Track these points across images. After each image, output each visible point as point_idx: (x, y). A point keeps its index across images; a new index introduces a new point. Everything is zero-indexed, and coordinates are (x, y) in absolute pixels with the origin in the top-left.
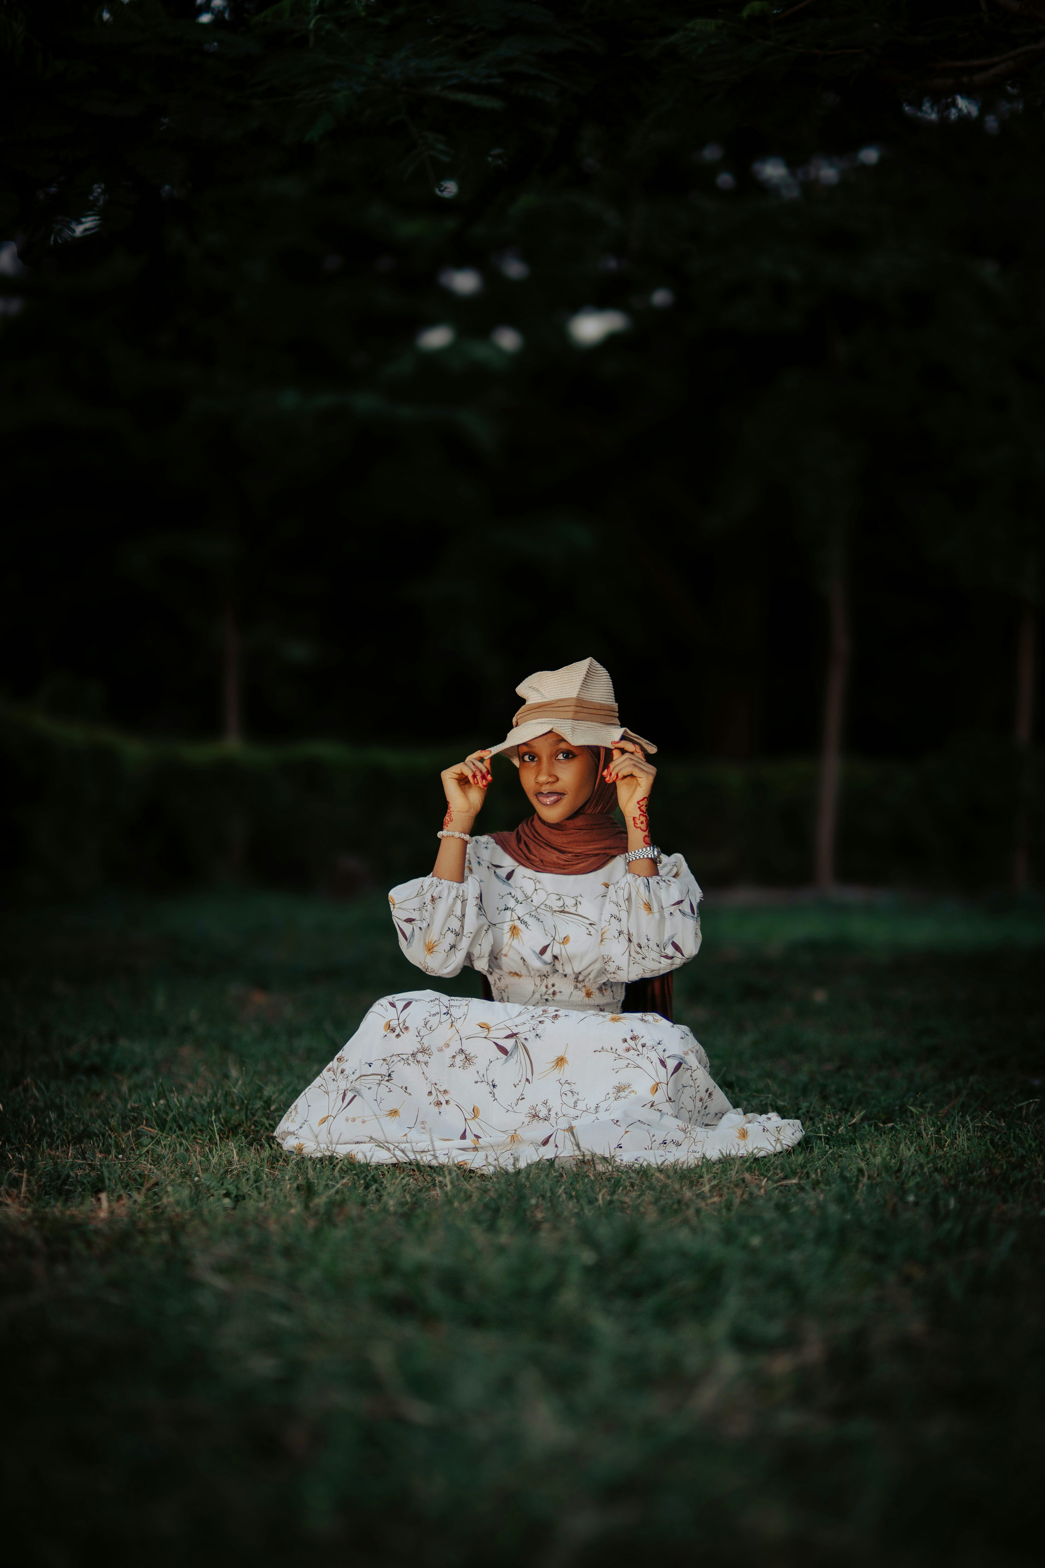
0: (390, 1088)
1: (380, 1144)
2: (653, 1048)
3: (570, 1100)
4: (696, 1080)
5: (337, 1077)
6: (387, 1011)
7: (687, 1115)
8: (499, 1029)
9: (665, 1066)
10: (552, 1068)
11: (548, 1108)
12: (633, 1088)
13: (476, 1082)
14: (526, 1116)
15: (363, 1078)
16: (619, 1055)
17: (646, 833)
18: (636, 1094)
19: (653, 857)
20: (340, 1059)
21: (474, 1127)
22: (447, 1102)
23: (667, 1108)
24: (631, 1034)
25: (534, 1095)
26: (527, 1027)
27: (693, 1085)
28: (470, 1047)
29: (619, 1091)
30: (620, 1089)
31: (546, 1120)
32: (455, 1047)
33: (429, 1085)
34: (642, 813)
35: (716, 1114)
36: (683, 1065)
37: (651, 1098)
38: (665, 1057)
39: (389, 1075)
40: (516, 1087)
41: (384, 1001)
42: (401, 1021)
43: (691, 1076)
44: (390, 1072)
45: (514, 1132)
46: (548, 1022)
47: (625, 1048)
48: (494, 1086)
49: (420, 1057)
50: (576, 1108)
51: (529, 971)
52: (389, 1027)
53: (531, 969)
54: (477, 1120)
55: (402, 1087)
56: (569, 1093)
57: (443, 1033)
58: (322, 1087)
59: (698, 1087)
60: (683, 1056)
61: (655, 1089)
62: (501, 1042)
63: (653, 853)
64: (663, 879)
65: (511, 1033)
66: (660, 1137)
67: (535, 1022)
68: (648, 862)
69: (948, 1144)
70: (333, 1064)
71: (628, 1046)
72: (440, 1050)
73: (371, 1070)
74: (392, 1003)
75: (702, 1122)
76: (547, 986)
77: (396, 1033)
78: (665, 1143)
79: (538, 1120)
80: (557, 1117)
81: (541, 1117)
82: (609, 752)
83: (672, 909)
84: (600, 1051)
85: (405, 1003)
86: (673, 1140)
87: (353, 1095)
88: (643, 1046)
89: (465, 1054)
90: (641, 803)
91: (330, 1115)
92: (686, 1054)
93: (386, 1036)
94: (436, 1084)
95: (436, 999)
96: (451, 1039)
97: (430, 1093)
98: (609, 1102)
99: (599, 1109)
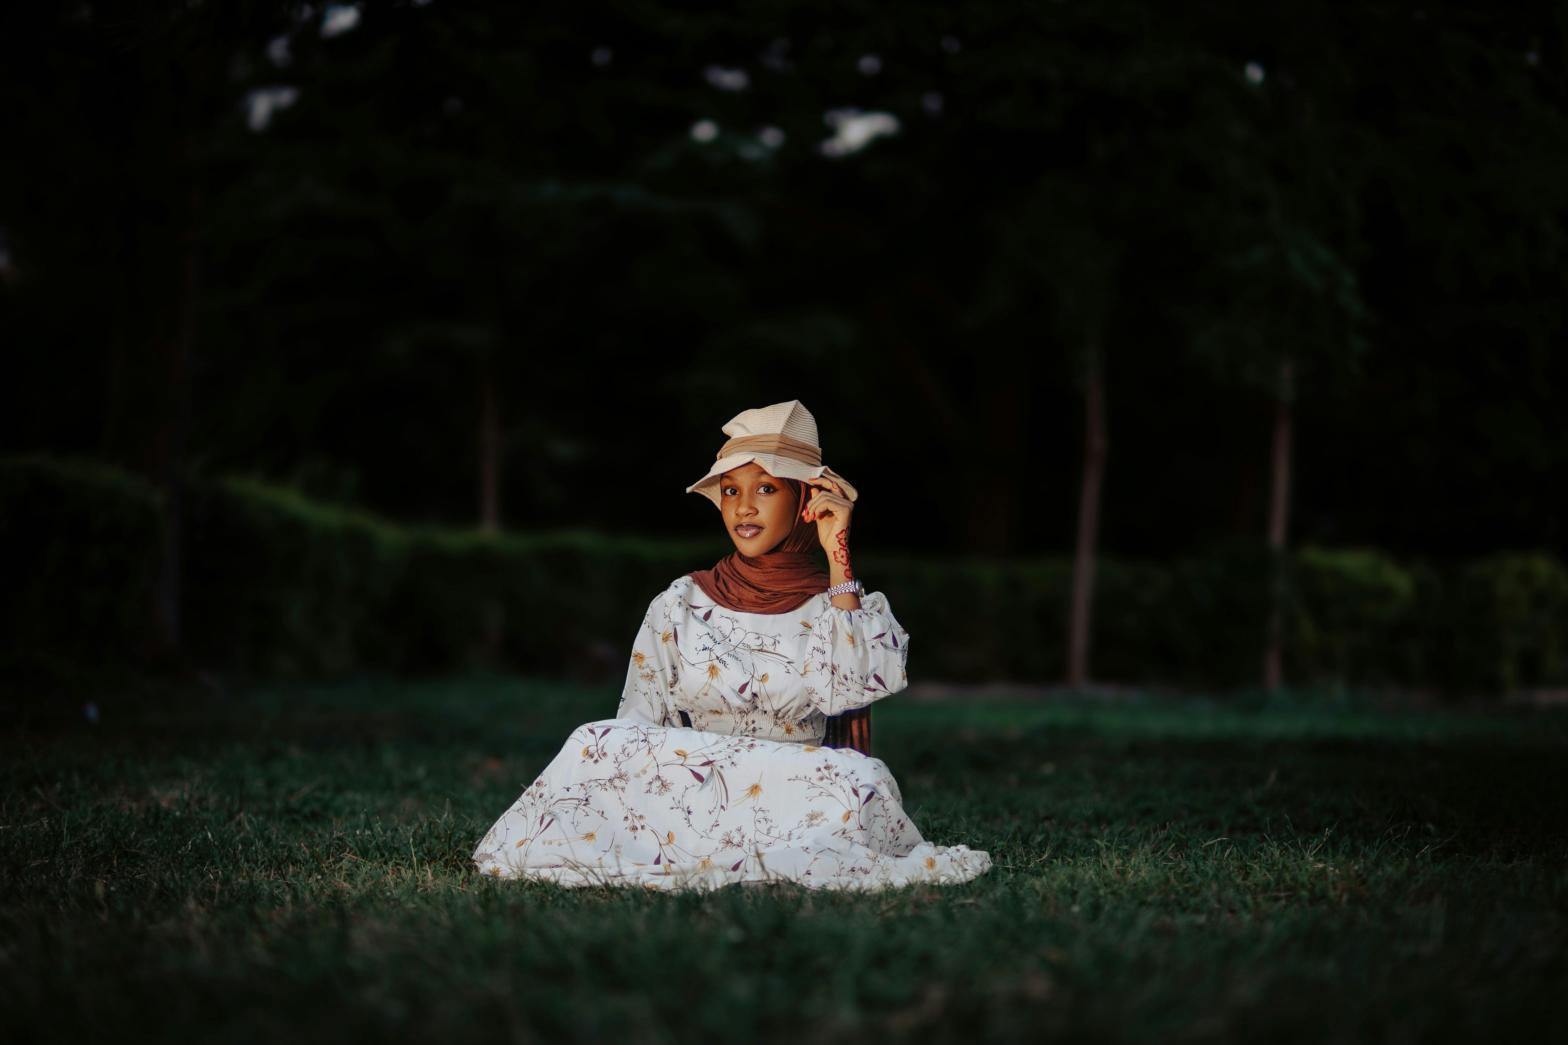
0: (587, 813)
1: (575, 867)
2: (846, 777)
3: (763, 827)
4: (888, 810)
5: (536, 801)
6: (586, 737)
7: (877, 845)
8: (695, 757)
9: (857, 795)
10: (747, 795)
11: (741, 835)
12: (825, 816)
13: (672, 808)
14: (720, 842)
15: (559, 802)
16: (813, 784)
17: (847, 567)
18: (828, 822)
19: (854, 591)
20: (539, 783)
21: (669, 852)
22: (643, 827)
23: (858, 836)
24: (825, 764)
25: (728, 823)
26: (723, 755)
27: (885, 815)
28: (667, 774)
29: (812, 819)
30: (812, 817)
31: (739, 846)
32: (652, 773)
33: (625, 810)
34: (842, 547)
35: (907, 846)
36: (875, 795)
37: (843, 825)
38: (858, 786)
39: (587, 800)
40: (710, 813)
41: (584, 728)
42: (600, 746)
43: (883, 806)
44: (587, 796)
45: (707, 857)
46: (744, 751)
47: (818, 777)
48: (689, 812)
49: (617, 782)
50: (769, 835)
51: (730, 709)
52: (588, 753)
53: (731, 707)
54: (671, 845)
55: (598, 812)
56: (763, 821)
57: (640, 760)
58: (520, 811)
59: (890, 817)
60: (876, 785)
61: (847, 817)
62: (697, 770)
63: (855, 587)
64: (866, 612)
65: (707, 761)
66: (849, 864)
67: (730, 751)
68: (850, 596)
69: (1131, 876)
70: (532, 788)
71: (822, 775)
72: (637, 776)
73: (568, 795)
74: (591, 730)
75: (893, 853)
76: (747, 722)
77: (595, 759)
78: (854, 871)
79: (731, 846)
80: (750, 844)
81: (735, 843)
82: (809, 487)
83: (874, 642)
84: (794, 780)
85: (604, 729)
86: (861, 868)
87: (551, 819)
88: (837, 775)
89: (662, 781)
90: (840, 536)
91: (527, 838)
92: (879, 783)
93: (584, 761)
94: (632, 810)
95: (635, 727)
96: (648, 765)
97: (626, 818)
98: (801, 830)
99: (792, 837)
